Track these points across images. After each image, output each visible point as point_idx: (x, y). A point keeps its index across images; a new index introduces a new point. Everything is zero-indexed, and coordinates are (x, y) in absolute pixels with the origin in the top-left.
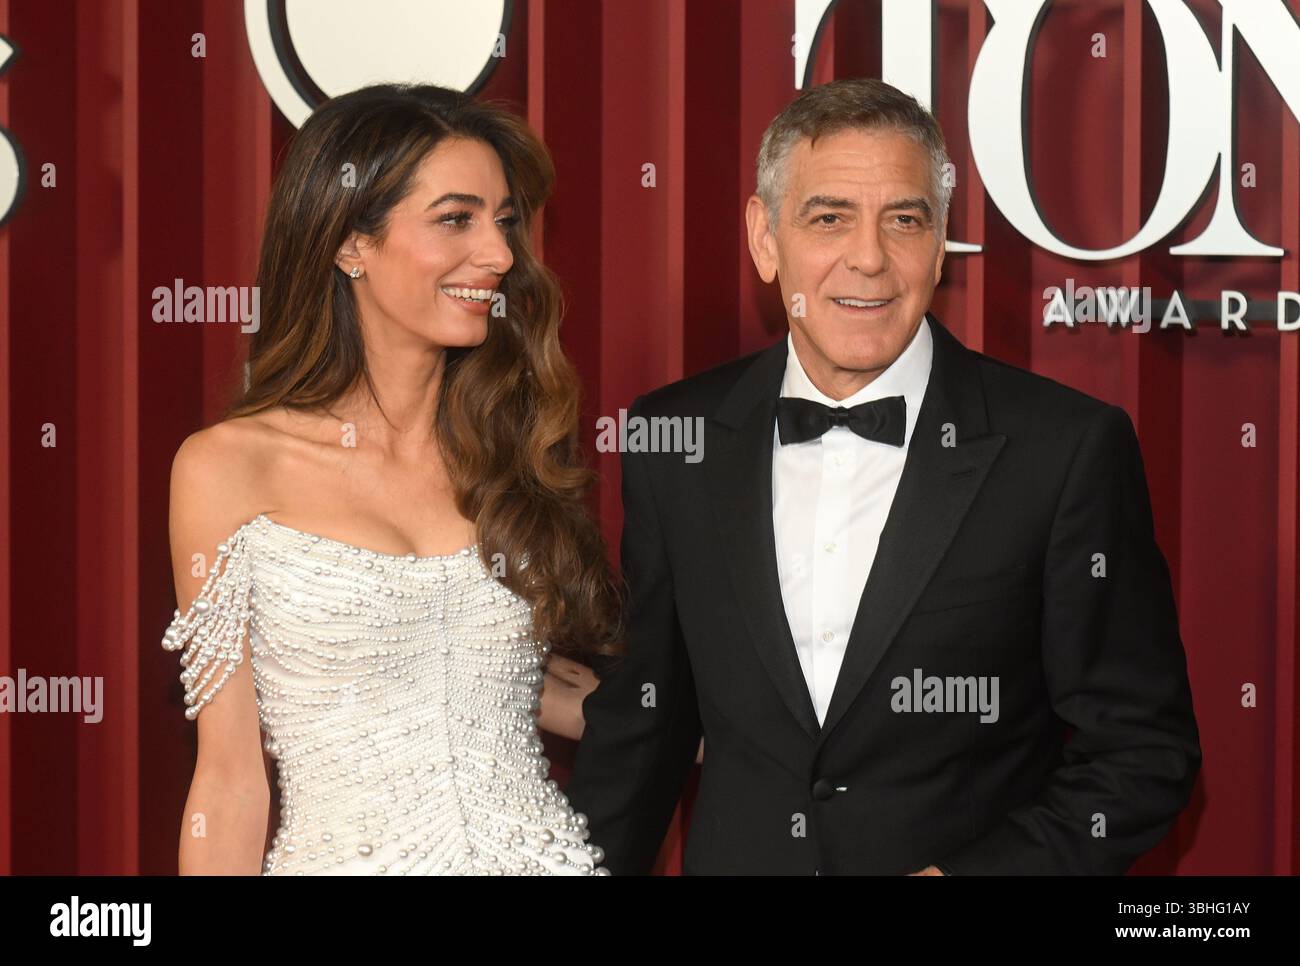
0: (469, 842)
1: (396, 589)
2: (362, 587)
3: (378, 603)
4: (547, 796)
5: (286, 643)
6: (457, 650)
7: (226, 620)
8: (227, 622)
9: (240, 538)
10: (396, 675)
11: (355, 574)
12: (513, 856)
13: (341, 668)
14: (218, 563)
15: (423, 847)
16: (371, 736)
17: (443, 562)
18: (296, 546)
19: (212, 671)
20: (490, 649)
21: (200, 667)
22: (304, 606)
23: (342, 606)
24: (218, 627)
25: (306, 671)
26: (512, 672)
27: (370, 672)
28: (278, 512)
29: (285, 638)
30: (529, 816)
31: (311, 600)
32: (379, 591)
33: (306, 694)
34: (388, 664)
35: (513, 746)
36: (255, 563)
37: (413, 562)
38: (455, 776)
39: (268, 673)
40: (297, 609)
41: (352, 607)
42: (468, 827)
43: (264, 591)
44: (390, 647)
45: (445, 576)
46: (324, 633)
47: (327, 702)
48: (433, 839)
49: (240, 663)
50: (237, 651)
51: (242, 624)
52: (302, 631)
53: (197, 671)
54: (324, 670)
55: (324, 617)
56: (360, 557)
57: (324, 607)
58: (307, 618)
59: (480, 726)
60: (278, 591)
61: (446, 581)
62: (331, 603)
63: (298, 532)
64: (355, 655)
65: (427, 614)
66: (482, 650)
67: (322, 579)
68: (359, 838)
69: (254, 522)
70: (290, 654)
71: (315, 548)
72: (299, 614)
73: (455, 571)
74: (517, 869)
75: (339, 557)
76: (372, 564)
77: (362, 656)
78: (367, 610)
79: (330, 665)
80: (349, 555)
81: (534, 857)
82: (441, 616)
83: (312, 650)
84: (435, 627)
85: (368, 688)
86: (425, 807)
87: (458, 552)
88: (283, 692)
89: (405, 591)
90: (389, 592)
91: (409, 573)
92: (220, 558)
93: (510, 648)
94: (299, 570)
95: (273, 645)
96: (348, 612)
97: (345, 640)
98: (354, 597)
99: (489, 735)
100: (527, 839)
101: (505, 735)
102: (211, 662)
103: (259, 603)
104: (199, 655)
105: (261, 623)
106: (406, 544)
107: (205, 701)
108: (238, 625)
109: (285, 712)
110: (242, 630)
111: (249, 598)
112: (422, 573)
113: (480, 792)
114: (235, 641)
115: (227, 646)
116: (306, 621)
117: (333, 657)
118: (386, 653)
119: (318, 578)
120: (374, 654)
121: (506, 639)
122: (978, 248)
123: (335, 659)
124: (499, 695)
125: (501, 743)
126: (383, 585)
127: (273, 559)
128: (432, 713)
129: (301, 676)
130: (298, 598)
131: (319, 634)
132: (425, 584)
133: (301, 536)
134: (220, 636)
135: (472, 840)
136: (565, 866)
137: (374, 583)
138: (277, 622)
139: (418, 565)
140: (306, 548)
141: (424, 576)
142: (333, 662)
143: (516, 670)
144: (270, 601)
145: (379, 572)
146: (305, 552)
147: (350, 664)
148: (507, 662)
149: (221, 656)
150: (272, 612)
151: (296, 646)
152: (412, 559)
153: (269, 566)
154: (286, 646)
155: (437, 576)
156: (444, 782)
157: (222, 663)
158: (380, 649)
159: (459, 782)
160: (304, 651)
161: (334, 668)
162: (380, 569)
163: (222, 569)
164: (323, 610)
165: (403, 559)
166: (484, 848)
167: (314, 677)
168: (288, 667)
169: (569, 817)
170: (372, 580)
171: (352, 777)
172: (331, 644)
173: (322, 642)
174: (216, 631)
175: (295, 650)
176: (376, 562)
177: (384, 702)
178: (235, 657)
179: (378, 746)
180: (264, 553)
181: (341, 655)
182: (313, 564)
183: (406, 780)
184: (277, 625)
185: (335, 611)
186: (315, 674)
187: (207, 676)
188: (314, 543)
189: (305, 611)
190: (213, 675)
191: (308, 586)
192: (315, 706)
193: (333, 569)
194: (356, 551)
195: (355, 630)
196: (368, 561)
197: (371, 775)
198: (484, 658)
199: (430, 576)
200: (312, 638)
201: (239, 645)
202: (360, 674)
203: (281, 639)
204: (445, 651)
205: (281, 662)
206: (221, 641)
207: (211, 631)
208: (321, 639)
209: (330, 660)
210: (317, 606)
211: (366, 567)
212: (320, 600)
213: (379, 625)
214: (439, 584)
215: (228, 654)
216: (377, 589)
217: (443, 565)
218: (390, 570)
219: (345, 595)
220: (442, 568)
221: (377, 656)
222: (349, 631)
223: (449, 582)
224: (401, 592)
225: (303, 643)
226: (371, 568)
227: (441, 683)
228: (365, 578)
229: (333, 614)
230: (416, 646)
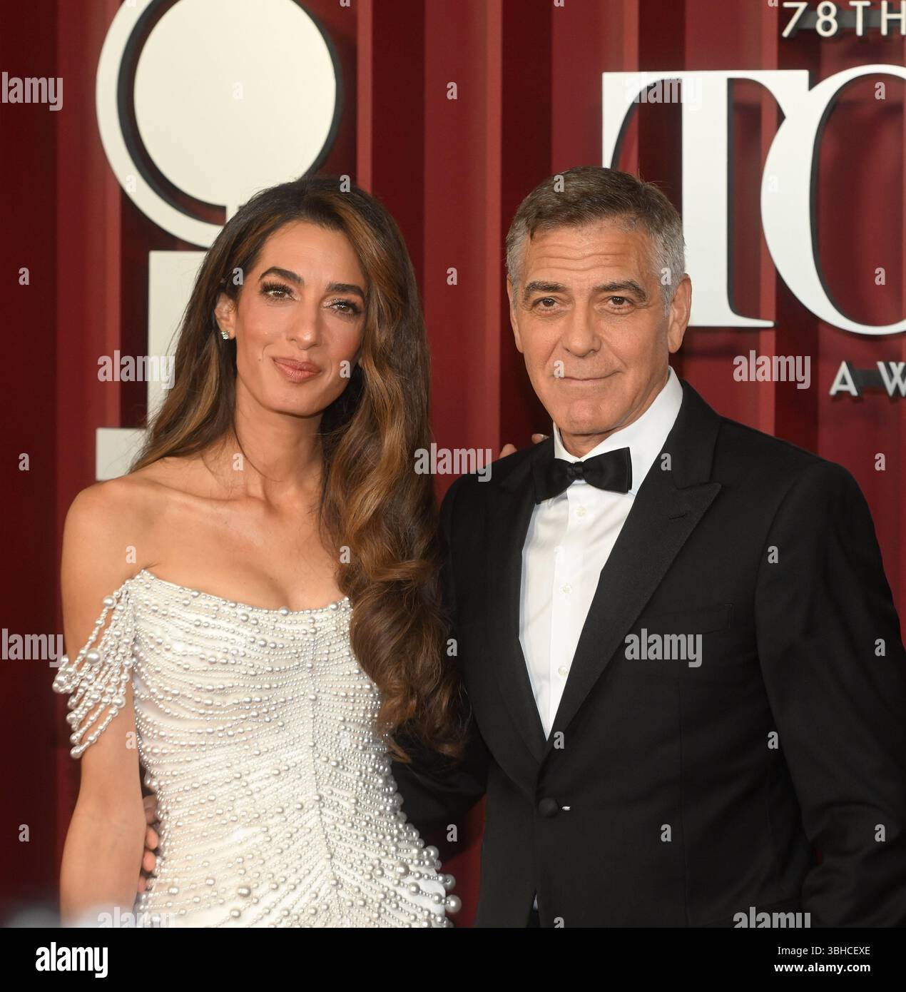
0: (334, 874)
1: (269, 639)
2: (238, 638)
3: (253, 653)
5: (166, 688)
6: (324, 696)
7: (110, 667)
8: (112, 669)
9: (124, 592)
10: (268, 719)
11: (231, 626)
12: (374, 887)
13: (217, 712)
14: (104, 615)
15: (293, 880)
16: (244, 777)
17: (312, 615)
18: (178, 600)
19: (97, 713)
21: (86, 709)
22: (184, 655)
23: (220, 655)
24: (103, 673)
25: (184, 715)
26: (373, 717)
27: (243, 716)
28: (158, 567)
29: (166, 684)
30: (386, 852)
31: (190, 649)
32: (253, 642)
33: (184, 735)
34: (261, 709)
35: (372, 787)
36: (138, 614)
37: (286, 615)
38: (321, 813)
39: (149, 715)
40: (178, 658)
41: (229, 656)
42: (334, 860)
43: (147, 640)
44: (262, 694)
45: (314, 628)
46: (203, 680)
47: (203, 743)
48: (301, 873)
49: (122, 706)
50: (120, 695)
51: (126, 670)
52: (183, 677)
53: (84, 712)
54: (201, 714)
56: (237, 610)
57: (203, 656)
58: (187, 666)
59: (344, 767)
60: (160, 640)
61: (315, 633)
62: (209, 653)
63: (179, 587)
65: (297, 663)
66: (346, 696)
67: (200, 631)
68: (238, 881)
69: (138, 577)
70: (170, 699)
71: (195, 602)
72: (179, 663)
73: (324, 624)
74: (377, 898)
75: (218, 610)
76: (248, 616)
78: (242, 659)
79: (208, 709)
80: (226, 609)
81: (391, 888)
82: (310, 666)
83: (190, 696)
84: (305, 675)
85: (242, 730)
86: (297, 845)
87: (326, 606)
88: (162, 733)
89: (278, 641)
90: (263, 643)
92: (106, 610)
94: (180, 623)
95: (153, 690)
96: (225, 661)
97: (222, 687)
98: (230, 647)
99: (351, 775)
100: (386, 871)
101: (364, 776)
102: (96, 705)
103: (142, 651)
104: (86, 698)
105: (143, 670)
106: (279, 598)
107: (90, 741)
108: (122, 672)
109: (164, 751)
110: (125, 676)
111: (133, 647)
112: (294, 625)
113: (343, 828)
114: (119, 686)
115: (111, 690)
116: (186, 669)
117: (209, 702)
118: (258, 699)
119: (198, 630)
120: (248, 700)
123: (212, 704)
125: (361, 784)
126: (259, 637)
127: (155, 611)
128: (300, 754)
129: (179, 719)
130: (179, 647)
131: (198, 681)
132: (296, 636)
133: (181, 591)
134: (105, 681)
135: (338, 872)
136: (419, 896)
137: (249, 634)
138: (159, 669)
139: (290, 617)
140: (187, 602)
141: (296, 627)
142: (210, 707)
144: (151, 650)
145: (254, 624)
146: (186, 605)
147: (226, 709)
149: (105, 699)
150: (153, 660)
151: (176, 692)
152: (285, 612)
153: (151, 618)
154: (166, 692)
155: (307, 628)
156: (311, 819)
157: (106, 707)
158: (253, 695)
159: (325, 819)
160: (183, 696)
161: (211, 712)
162: (255, 622)
163: (108, 620)
164: (202, 659)
165: (276, 612)
166: (348, 879)
167: (190, 720)
168: (168, 711)
169: (421, 851)
170: (247, 631)
171: (227, 816)
172: (209, 691)
173: (201, 688)
174: (101, 676)
175: (174, 695)
176: (251, 615)
177: (256, 744)
178: (119, 701)
179: (251, 787)
180: (147, 605)
181: (218, 701)
182: (193, 617)
183: (277, 819)
184: (158, 672)
185: (213, 660)
186: (193, 717)
187: (92, 717)
188: (194, 597)
189: (185, 660)
190: (98, 717)
191: (189, 637)
192: (192, 746)
193: (212, 622)
194: (233, 605)
195: (231, 677)
198: (348, 704)
199: (301, 627)
200: (191, 684)
201: (122, 690)
202: (235, 718)
203: (162, 685)
204: (313, 697)
205: (161, 706)
206: (106, 685)
207: (97, 675)
208: (199, 686)
209: (207, 705)
210: (196, 655)
211: (242, 620)
212: (200, 650)
213: (253, 673)
214: (308, 636)
215: (112, 698)
216: (252, 640)
217: (312, 618)
218: (264, 622)
219: (223, 645)
220: (312, 621)
221: (250, 702)
222: (225, 678)
223: (318, 633)
224: (275, 643)
225: (182, 689)
226: (246, 620)
227: (309, 727)
228: (242, 630)
229: (211, 663)
230: (287, 692)
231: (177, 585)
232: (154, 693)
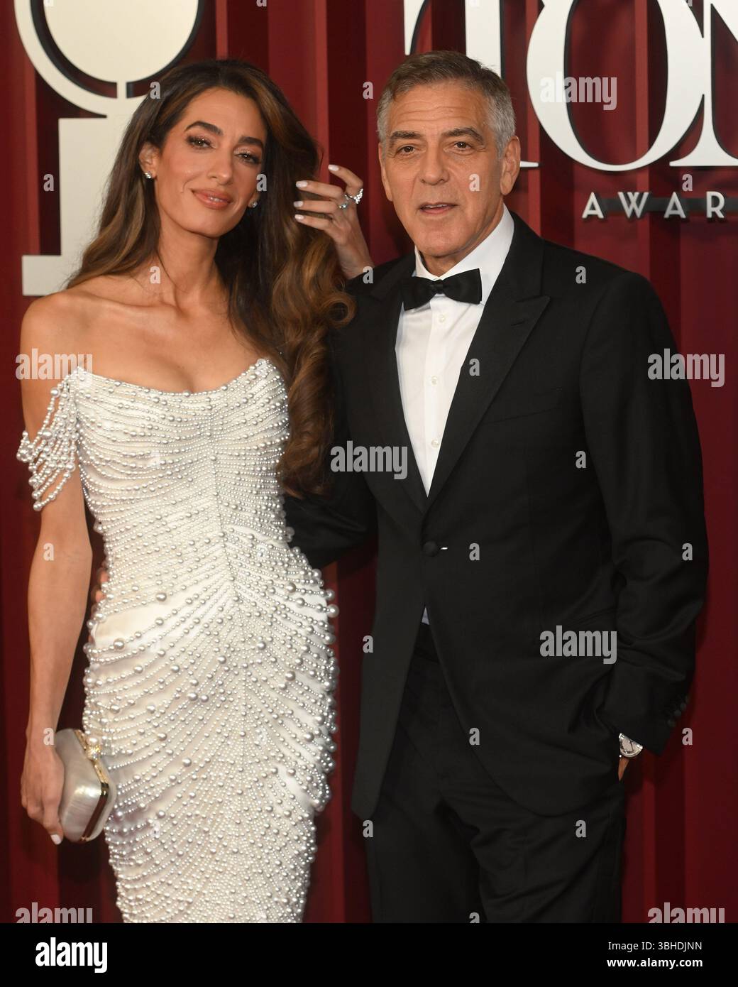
0: (236, 592)
1: (176, 416)
2: (152, 416)
3: (164, 427)
4: (290, 559)
5: (101, 456)
6: (222, 457)
7: (62, 442)
9: (66, 385)
10: (180, 477)
11: (147, 407)
12: (267, 602)
13: (141, 473)
14: (52, 403)
15: (204, 596)
16: (164, 519)
17: (208, 395)
18: (105, 388)
19: (54, 477)
20: (245, 455)
21: (46, 476)
22: (112, 431)
23: (139, 430)
25: (116, 476)
26: (261, 470)
27: (161, 475)
29: (100, 453)
30: (278, 575)
31: (118, 426)
32: (164, 419)
33: (117, 492)
34: (174, 469)
35: (266, 521)
36: (77, 401)
37: (188, 397)
38: (225, 546)
39: (91, 477)
40: (107, 433)
41: (146, 431)
42: (236, 582)
43: (86, 421)
44: (174, 457)
45: (210, 405)
46: (127, 449)
47: (132, 498)
48: (210, 591)
49: (73, 471)
50: (72, 462)
51: (74, 443)
52: (112, 448)
53: (43, 478)
54: (128, 475)
55: (127, 438)
56: (150, 395)
57: (126, 431)
58: (114, 439)
59: (242, 508)
60: (93, 420)
61: (211, 409)
62: (131, 428)
63: (106, 379)
65: (199, 433)
66: (239, 456)
67: (123, 412)
68: (156, 589)
70: (104, 464)
71: (118, 390)
72: (109, 437)
73: (217, 401)
74: (270, 611)
75: (135, 395)
76: (159, 399)
78: (156, 432)
79: (133, 471)
80: (142, 394)
81: (282, 602)
82: (209, 434)
83: (119, 461)
84: (205, 441)
85: (160, 486)
86: (205, 567)
87: (218, 388)
89: (183, 417)
90: (171, 418)
91: (186, 405)
92: (53, 399)
93: (259, 454)
94: (107, 406)
95: (92, 458)
96: (142, 434)
97: (142, 454)
98: (146, 423)
99: (248, 515)
100: (277, 589)
101: (259, 513)
102: (54, 471)
103: (81, 428)
105: (84, 442)
108: (71, 444)
109: (105, 504)
110: (74, 448)
112: (194, 404)
113: (243, 557)
114: (69, 455)
115: (65, 459)
116: (114, 441)
117: (134, 465)
118: (171, 462)
119: (121, 411)
120: (163, 463)
121: (256, 448)
122: (535, 165)
123: (136, 467)
124: (254, 486)
125: (257, 519)
126: (167, 414)
127: (88, 398)
128: (206, 502)
129: (113, 480)
130: (107, 425)
131: (123, 450)
132: (197, 412)
133: (107, 381)
134: (59, 453)
135: (239, 591)
136: (304, 608)
137: (160, 413)
138: (94, 442)
139: (191, 398)
140: (112, 390)
141: (195, 406)
142: (134, 469)
143: (264, 469)
144: (88, 427)
145: (164, 405)
146: (110, 393)
147: (146, 470)
149: (60, 466)
150: (93, 436)
151: (108, 459)
152: (187, 394)
153: (86, 404)
154: (101, 459)
155: (204, 405)
156: (217, 550)
157: (61, 471)
158: (167, 459)
159: (228, 550)
160: (114, 462)
161: (136, 473)
162: (164, 403)
163: (56, 406)
164: (126, 433)
165: (180, 395)
166: (247, 596)
167: (121, 480)
168: (103, 473)
169: (306, 573)
170: (158, 411)
171: (152, 547)
172: (132, 457)
173: (126, 455)
175: (107, 462)
176: (161, 398)
177: (172, 496)
178: (71, 467)
179: (169, 525)
180: (82, 394)
181: (140, 464)
182: (117, 402)
183: (190, 549)
184: (94, 444)
185: (134, 434)
186: (123, 478)
187: (50, 480)
188: (117, 386)
189: (112, 434)
190: (55, 480)
191: (114, 417)
192: (123, 500)
193: (131, 404)
194: (147, 391)
195: (148, 446)
196: (156, 398)
197: (165, 545)
198: (241, 461)
199: (200, 405)
200: (119, 453)
201: (72, 459)
202: (154, 477)
203: (97, 454)
204: (214, 458)
205: (99, 470)
206: (60, 457)
208: (125, 453)
209: (132, 467)
210: (121, 431)
211: (154, 402)
212: (124, 426)
213: (165, 442)
214: (206, 411)
215: (65, 464)
216: (163, 417)
217: (209, 398)
218: (171, 403)
219: (140, 422)
220: (208, 400)
221: (165, 464)
222: (144, 447)
223: (213, 410)
224: (180, 418)
225: (112, 456)
226: (158, 402)
227: (212, 481)
228: (154, 410)
229: (133, 436)
230: (193, 455)
231: (104, 377)
232: (92, 460)
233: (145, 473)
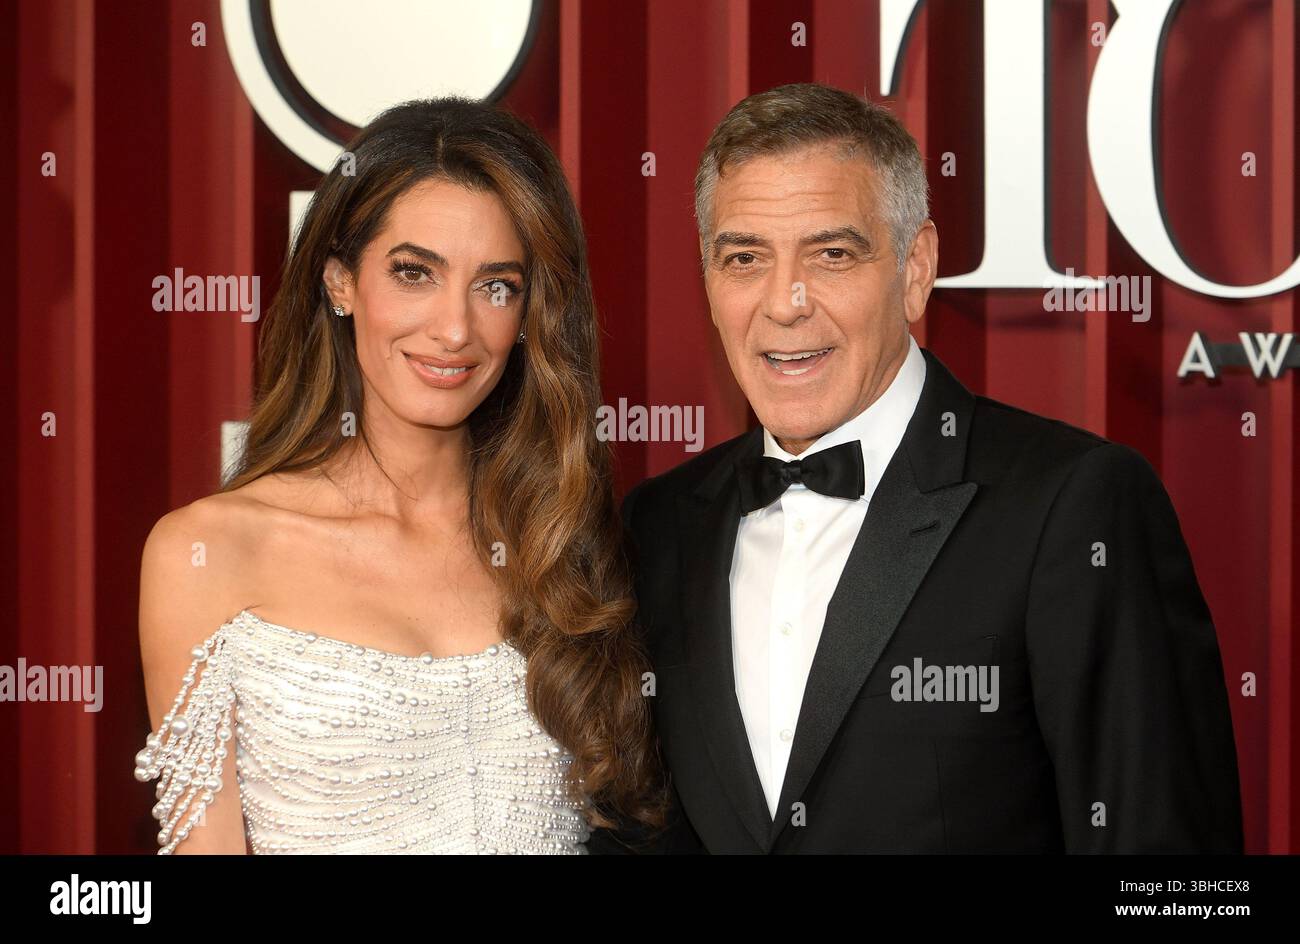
1: (409, 694)
2: (369, 693)
3: (388, 712)
5: (281, 763)
6: (487, 769)
7: (201, 739)
8: (203, 741)
9: (220, 641)
10: (414, 801)
13: (347, 792)
14: (192, 670)
17: (465, 663)
18: (288, 647)
19: (187, 801)
20: (526, 766)
21: (175, 796)
22: (300, 719)
23: (345, 716)
24: (193, 746)
25: (308, 797)
26: (553, 795)
27: (381, 797)
28: (263, 607)
29: (280, 757)
31: (307, 710)
32: (388, 698)
34: (403, 786)
37: (430, 663)
39: (262, 800)
40: (292, 722)
41: (358, 718)
43: (254, 703)
44: (404, 767)
45: (467, 679)
46: (325, 750)
49: (219, 789)
50: (216, 776)
51: (222, 744)
52: (300, 748)
53: (172, 801)
54: (327, 795)
55: (324, 731)
56: (365, 658)
57: (324, 719)
58: (304, 733)
60: (269, 701)
61: (469, 686)
62: (331, 713)
63: (290, 630)
64: (363, 775)
65: (448, 725)
66: (515, 768)
67: (320, 685)
69: (236, 620)
70: (286, 776)
71: (311, 648)
72: (294, 729)
73: (481, 673)
75: (340, 658)
76: (380, 664)
77: (371, 777)
78: (374, 720)
79: (335, 789)
80: (352, 656)
82: (465, 729)
83: (311, 772)
84: (458, 741)
85: (380, 816)
87: (483, 651)
88: (280, 822)
89: (420, 697)
90: (400, 699)
91: (426, 677)
92: (195, 663)
94: (293, 676)
95: (266, 767)
96: (352, 723)
97: (350, 758)
98: (359, 705)
102: (188, 788)
103: (248, 717)
104: (173, 781)
106: (418, 642)
107: (180, 837)
108: (217, 746)
109: (284, 847)
110: (221, 751)
111: (234, 711)
112: (440, 676)
114: (213, 764)
115: (204, 770)
116: (303, 736)
117: (336, 779)
118: (400, 774)
119: (316, 685)
120: (386, 774)
121: (545, 754)
123: (339, 781)
126: (395, 691)
127: (260, 663)
128: (460, 846)
130: (293, 708)
131: (319, 750)
132: (444, 690)
133: (293, 635)
134: (195, 756)
137: (382, 688)
138: (270, 739)
139: (436, 666)
140: (300, 649)
141: (443, 679)
142: (336, 786)
144: (259, 714)
145: (388, 676)
146: (299, 653)
147: (357, 787)
148: (547, 782)
149: (197, 782)
150: (262, 728)
151: (293, 767)
152: (428, 659)
153: (256, 673)
154: (281, 767)
155: (457, 679)
157: (198, 791)
158: (392, 768)
160: (303, 773)
161: (339, 792)
162: (389, 672)
163: (197, 678)
164: (323, 722)
165: (416, 659)
167: (315, 804)
168: (285, 793)
170: (380, 684)
172: (333, 763)
173: (323, 761)
174: (191, 751)
175: (291, 772)
178: (214, 784)
180: (250, 657)
181: (346, 776)
182: (309, 668)
184: (270, 743)
185: (337, 722)
186: (317, 801)
187: (182, 806)
188: (310, 642)
189: (301, 725)
190: (189, 806)
191: (304, 694)
192: (318, 838)
193: (334, 673)
194: (360, 652)
195: (361, 745)
196: (375, 662)
198: (518, 778)
199: (450, 678)
200: (311, 756)
201: (217, 769)
202: (370, 799)
203: (275, 759)
204: (472, 771)
205: (276, 787)
206: (197, 764)
207: (186, 750)
208: (322, 757)
209: (334, 783)
210: (316, 718)
211: (372, 669)
212: (320, 711)
213: (389, 738)
214: (460, 689)
215: (205, 779)
216: (387, 695)
217: (465, 667)
218: (402, 672)
219: (348, 702)
220: (464, 670)
221: (389, 777)
222: (355, 746)
223: (473, 686)
224: (416, 699)
225: (301, 763)
226: (378, 670)
227: (469, 811)
228: (372, 682)
229: (335, 726)
230: (437, 764)
231: (288, 628)
232: (266, 771)
233: (354, 792)
